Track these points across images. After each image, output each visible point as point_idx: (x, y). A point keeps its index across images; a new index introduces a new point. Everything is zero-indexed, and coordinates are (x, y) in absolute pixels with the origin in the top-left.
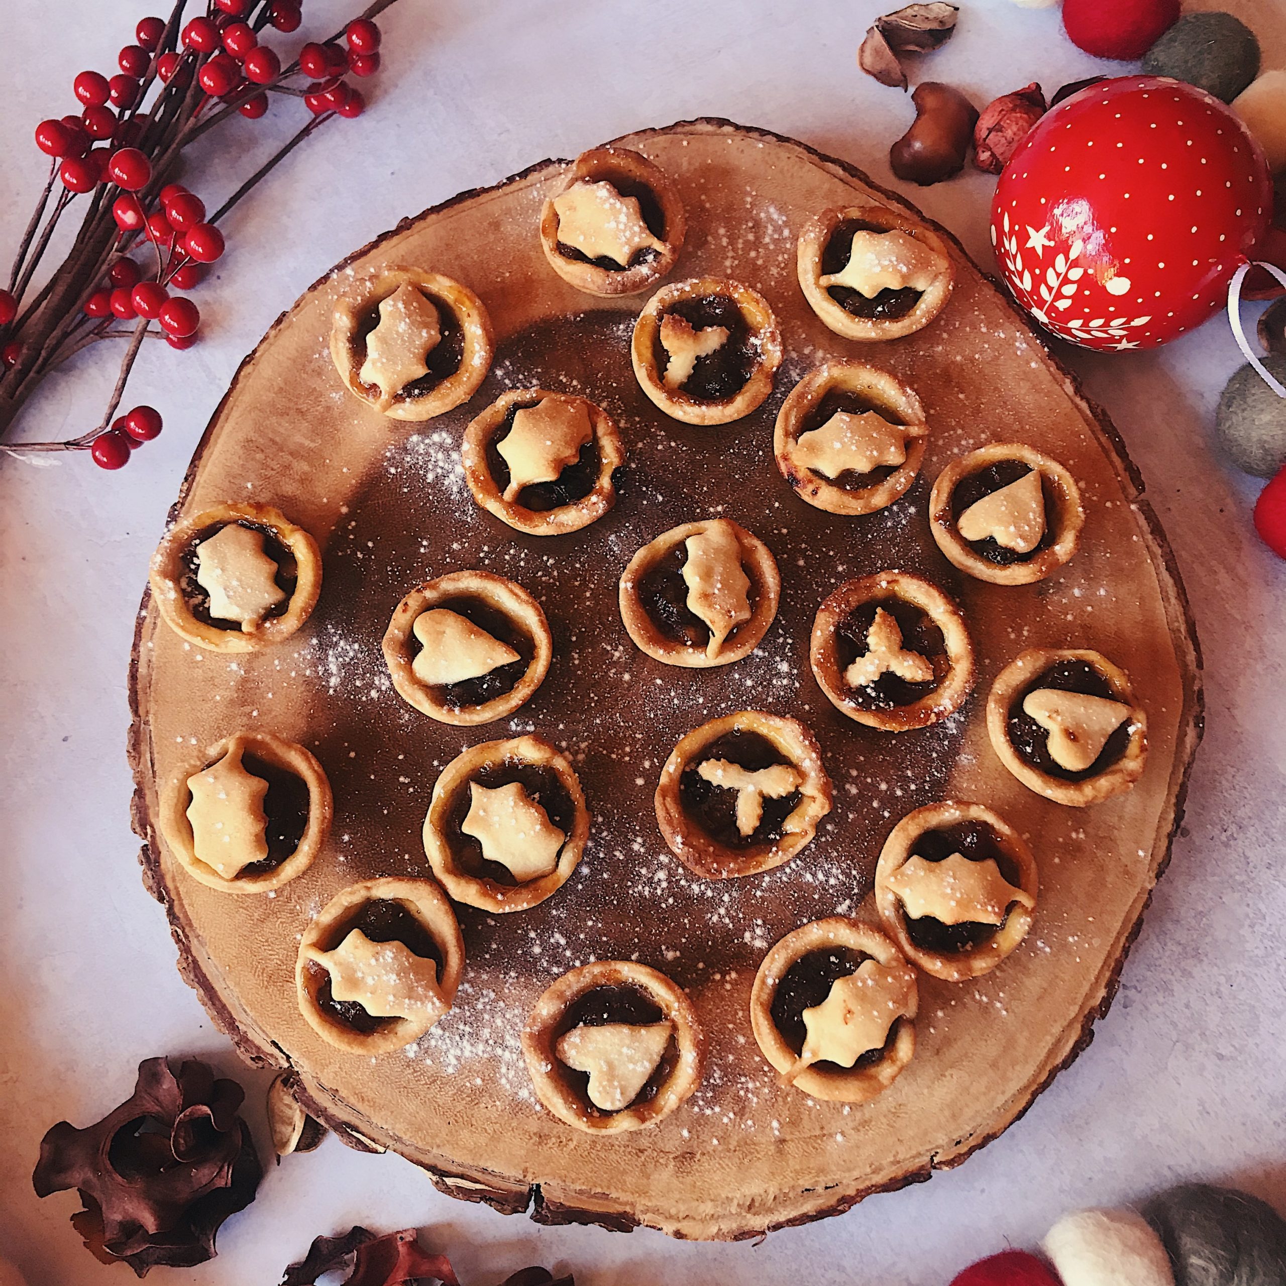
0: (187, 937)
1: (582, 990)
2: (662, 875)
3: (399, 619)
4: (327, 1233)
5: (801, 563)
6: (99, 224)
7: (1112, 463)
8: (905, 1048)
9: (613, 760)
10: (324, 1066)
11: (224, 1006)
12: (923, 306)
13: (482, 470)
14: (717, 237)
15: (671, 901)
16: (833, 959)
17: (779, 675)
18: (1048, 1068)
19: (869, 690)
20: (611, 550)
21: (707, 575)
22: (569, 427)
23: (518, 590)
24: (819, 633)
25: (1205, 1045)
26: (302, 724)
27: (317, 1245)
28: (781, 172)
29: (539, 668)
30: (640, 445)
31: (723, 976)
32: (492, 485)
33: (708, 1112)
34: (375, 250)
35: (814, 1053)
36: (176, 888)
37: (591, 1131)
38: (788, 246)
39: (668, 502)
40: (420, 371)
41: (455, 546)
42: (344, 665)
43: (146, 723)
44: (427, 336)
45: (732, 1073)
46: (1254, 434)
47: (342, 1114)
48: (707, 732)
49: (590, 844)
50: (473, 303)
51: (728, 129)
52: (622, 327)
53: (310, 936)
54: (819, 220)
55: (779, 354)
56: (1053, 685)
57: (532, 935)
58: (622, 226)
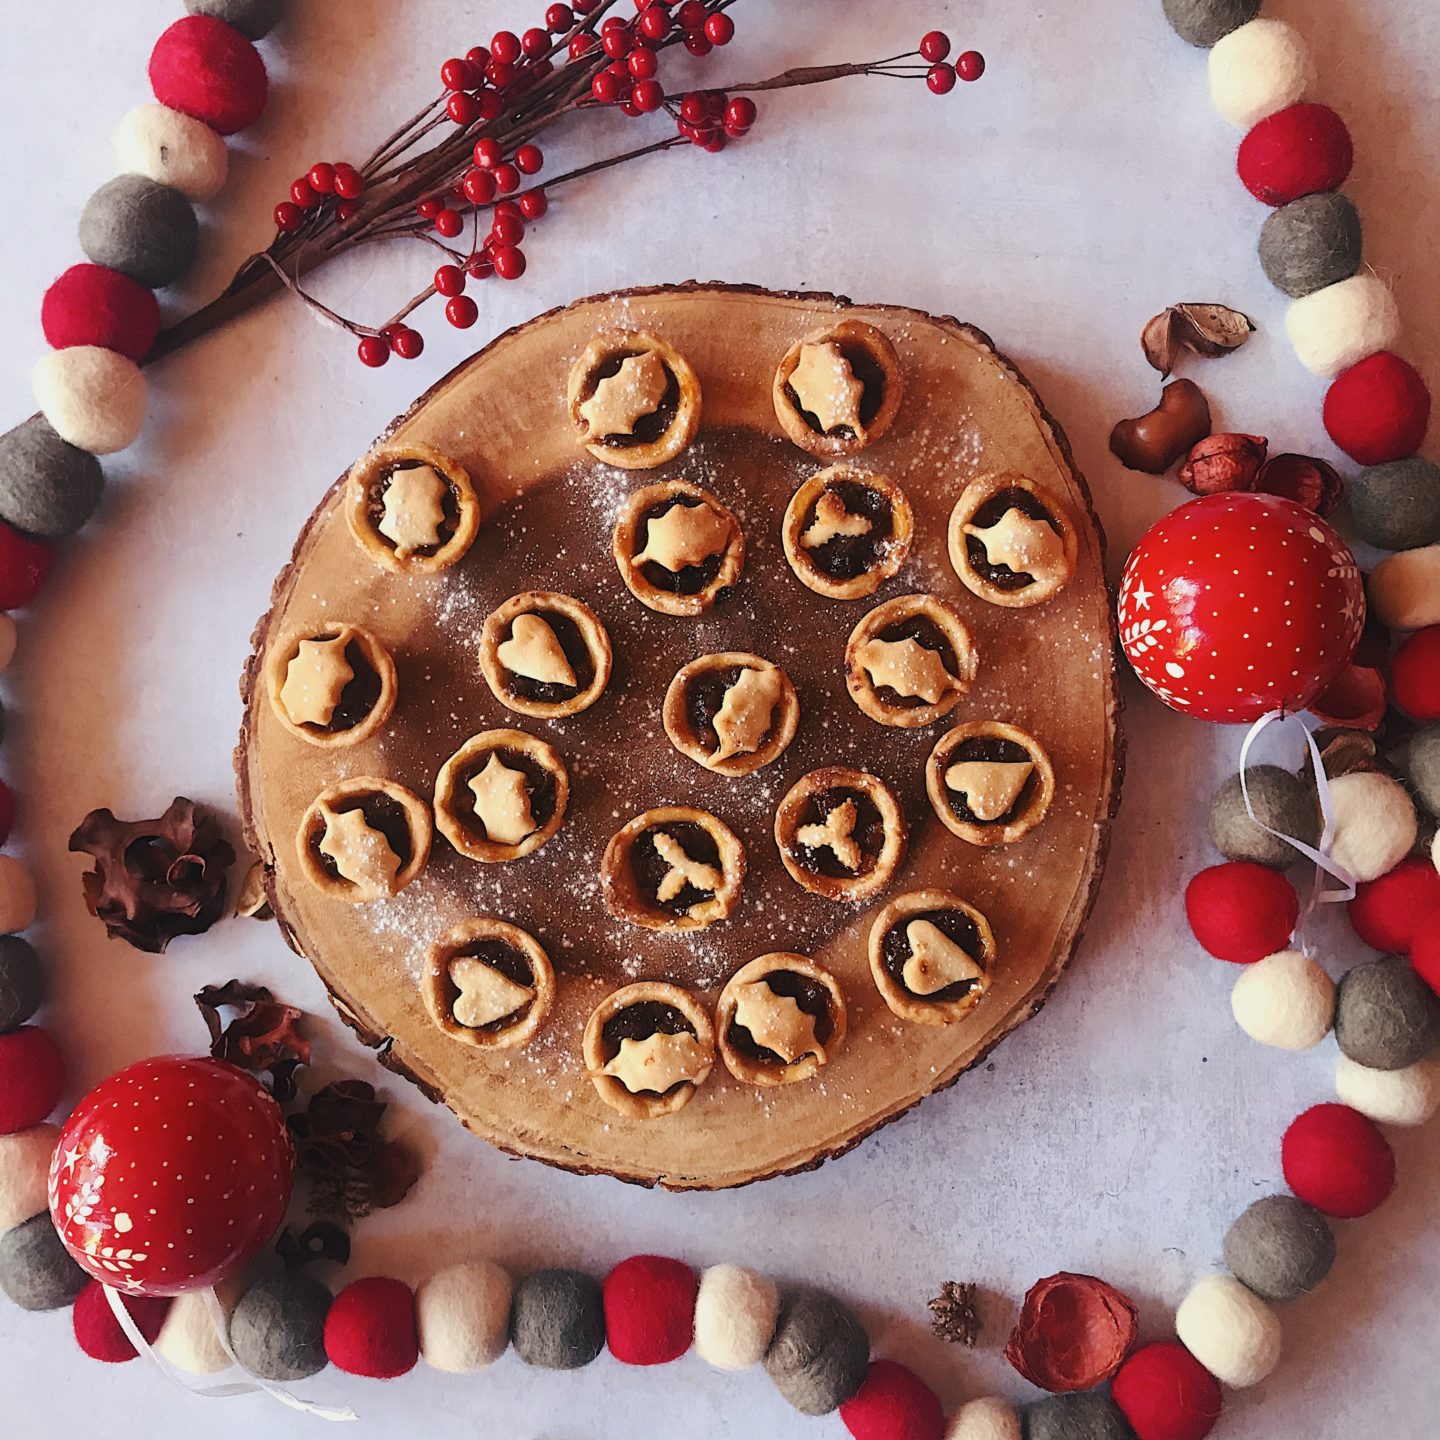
0: (249, 738)
1: (488, 936)
2: (592, 887)
3: (508, 607)
4: (242, 980)
5: (825, 725)
6: (461, 144)
7: (1103, 783)
8: (678, 1101)
9: (605, 788)
10: (294, 879)
11: (250, 800)
12: (1028, 592)
13: (629, 530)
14: (920, 435)
15: (588, 908)
16: (669, 1014)
17: (758, 796)
18: (774, 1169)
19: (807, 851)
20: (694, 635)
21: (739, 707)
22: (706, 539)
23: (603, 635)
24: (795, 792)
25: (907, 1214)
26: (405, 636)
27: (232, 984)
28: (1003, 409)
29: (586, 700)
30: (763, 568)
31: (594, 979)
32: (630, 546)
33: (530, 1059)
34: (655, 296)
35: (614, 1070)
36: (259, 701)
37: (442, 1030)
38: (970, 473)
39: (758, 623)
40: (625, 430)
41: (584, 566)
42: (457, 610)
43: (298, 571)
44: (645, 404)
45: (561, 1044)
46: (1225, 825)
47: (290, 918)
48: (677, 814)
49: (556, 837)
50: (695, 395)
51: (986, 348)
52: (804, 466)
53: (327, 795)
54: (993, 479)
55: (897, 567)
56: (938, 925)
57: (481, 874)
58: (838, 403)
